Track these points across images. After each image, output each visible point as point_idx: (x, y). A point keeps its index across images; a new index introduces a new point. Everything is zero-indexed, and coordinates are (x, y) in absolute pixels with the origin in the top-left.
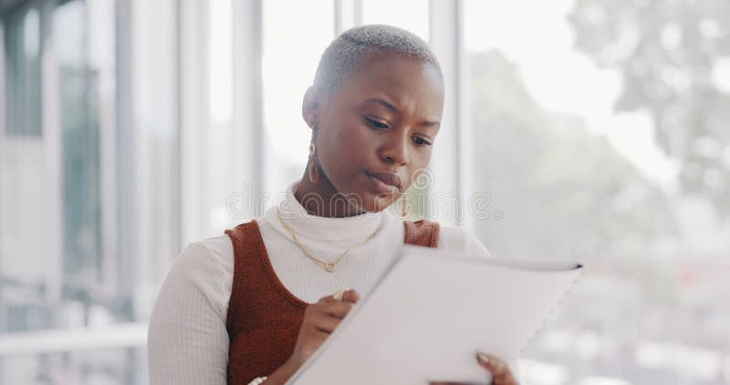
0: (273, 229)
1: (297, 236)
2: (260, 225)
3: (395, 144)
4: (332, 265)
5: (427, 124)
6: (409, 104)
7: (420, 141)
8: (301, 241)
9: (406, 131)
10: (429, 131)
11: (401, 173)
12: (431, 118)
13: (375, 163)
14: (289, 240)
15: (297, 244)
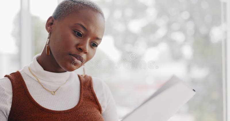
0: (28, 75)
1: (38, 79)
2: (21, 73)
3: (84, 44)
4: (54, 92)
5: (98, 39)
6: (92, 29)
7: (94, 45)
8: (41, 81)
9: (89, 40)
10: (97, 42)
11: (84, 56)
12: (99, 37)
13: (74, 50)
14: (36, 81)
15: (39, 82)
